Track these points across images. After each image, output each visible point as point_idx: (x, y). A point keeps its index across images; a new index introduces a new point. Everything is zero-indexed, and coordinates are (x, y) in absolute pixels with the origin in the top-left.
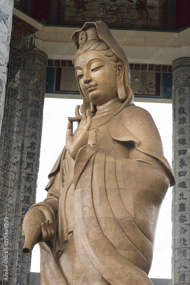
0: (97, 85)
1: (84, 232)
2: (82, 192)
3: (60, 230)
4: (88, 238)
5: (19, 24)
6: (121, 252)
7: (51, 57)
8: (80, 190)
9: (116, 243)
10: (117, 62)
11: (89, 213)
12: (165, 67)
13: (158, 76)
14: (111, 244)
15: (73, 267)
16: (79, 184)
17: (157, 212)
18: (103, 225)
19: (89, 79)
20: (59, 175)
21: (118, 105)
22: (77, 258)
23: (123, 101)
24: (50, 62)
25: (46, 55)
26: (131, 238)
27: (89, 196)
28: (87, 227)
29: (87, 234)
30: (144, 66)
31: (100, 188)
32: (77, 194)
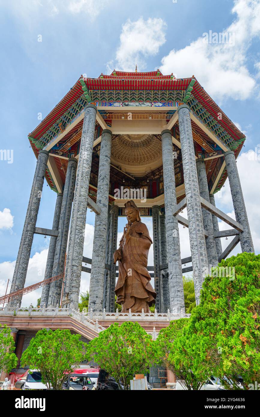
3: (123, 257)
5: (111, 198)
6: (139, 262)
7: (119, 207)
9: (138, 260)
10: (136, 211)
11: (130, 253)
12: (150, 208)
13: (149, 210)
16: (127, 245)
17: (148, 251)
18: (134, 255)
20: (122, 241)
23: (138, 221)
24: (119, 208)
25: (118, 206)
27: (130, 248)
30: (145, 208)
31: (133, 246)
32: (127, 248)
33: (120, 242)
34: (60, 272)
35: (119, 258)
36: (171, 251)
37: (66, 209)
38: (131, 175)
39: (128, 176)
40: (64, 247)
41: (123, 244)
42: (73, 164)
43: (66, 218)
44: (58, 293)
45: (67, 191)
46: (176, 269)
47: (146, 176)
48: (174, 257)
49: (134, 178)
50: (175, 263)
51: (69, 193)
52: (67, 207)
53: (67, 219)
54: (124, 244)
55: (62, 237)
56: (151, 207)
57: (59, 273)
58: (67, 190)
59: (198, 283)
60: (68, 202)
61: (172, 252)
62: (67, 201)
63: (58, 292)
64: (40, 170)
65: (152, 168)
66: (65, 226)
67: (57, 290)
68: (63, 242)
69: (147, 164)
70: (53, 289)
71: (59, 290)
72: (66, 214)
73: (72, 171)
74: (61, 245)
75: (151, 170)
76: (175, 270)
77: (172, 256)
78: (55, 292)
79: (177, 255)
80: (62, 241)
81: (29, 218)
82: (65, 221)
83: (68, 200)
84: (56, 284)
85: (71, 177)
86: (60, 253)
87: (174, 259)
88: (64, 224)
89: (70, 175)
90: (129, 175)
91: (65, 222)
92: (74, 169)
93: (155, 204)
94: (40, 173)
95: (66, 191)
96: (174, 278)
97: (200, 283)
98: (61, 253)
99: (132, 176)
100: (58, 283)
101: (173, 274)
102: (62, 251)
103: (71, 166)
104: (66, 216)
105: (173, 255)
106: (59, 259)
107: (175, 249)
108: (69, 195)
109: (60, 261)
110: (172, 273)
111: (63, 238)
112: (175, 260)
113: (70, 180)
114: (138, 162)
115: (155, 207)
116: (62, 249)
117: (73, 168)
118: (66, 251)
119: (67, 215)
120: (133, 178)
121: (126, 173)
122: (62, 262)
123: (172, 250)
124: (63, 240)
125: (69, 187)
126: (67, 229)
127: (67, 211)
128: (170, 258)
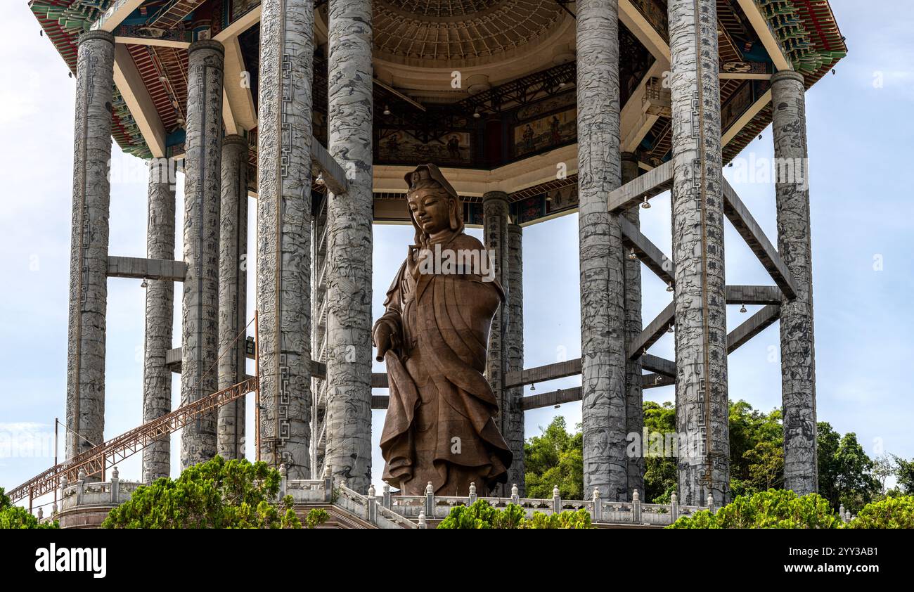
0: (431, 217)
1: (428, 341)
2: (425, 308)
3: (404, 340)
4: (432, 346)
6: (461, 357)
8: (422, 306)
9: (456, 351)
10: (449, 198)
11: (431, 326)
12: (478, 198)
14: (453, 351)
15: (418, 370)
16: (421, 301)
18: (444, 335)
19: (423, 212)
20: (397, 293)
21: (451, 233)
22: (422, 363)
23: (454, 231)
26: (470, 346)
27: (431, 311)
28: (431, 337)
29: (431, 342)
31: (441, 305)
32: (420, 309)
33: (388, 294)
34: (206, 388)
35: (393, 343)
36: (595, 321)
37: (203, 192)
38: (412, 94)
39: (401, 96)
40: (210, 309)
41: (403, 298)
42: (209, 57)
43: (206, 219)
44: (209, 452)
45: (199, 139)
46: (609, 378)
47: (468, 100)
48: (606, 339)
49: (423, 104)
50: (607, 358)
51: (208, 144)
52: (207, 184)
53: (210, 222)
54: (406, 301)
55: (201, 279)
56: (481, 195)
57: (204, 390)
58: (199, 134)
59: (694, 423)
60: (206, 172)
61: (598, 325)
62: (203, 169)
63: (209, 449)
64: (93, 86)
65: (492, 80)
66: (206, 244)
67: (204, 443)
68: (205, 296)
69: (474, 65)
70: (192, 440)
71: (209, 441)
72: (206, 207)
73: (210, 78)
74: (200, 305)
75: (490, 84)
76: (607, 381)
77: (600, 337)
78: (200, 449)
79: (614, 335)
80: (200, 292)
81: (86, 230)
82: (205, 230)
83: (207, 163)
84: (198, 426)
85: (208, 95)
86: (200, 327)
87: (605, 346)
88: (202, 240)
89: (204, 90)
90: (406, 95)
91: (206, 233)
92: (216, 73)
93: (493, 186)
94: (95, 95)
95: (195, 138)
96: (603, 404)
97: (700, 422)
98: (205, 329)
99: (413, 98)
100: (206, 423)
101: (601, 392)
102: (205, 324)
103: (202, 63)
104: (206, 213)
105: (602, 335)
106: (200, 347)
107: (608, 316)
108: (208, 150)
109: (204, 354)
110: (596, 389)
111: (205, 282)
112: (609, 352)
113: (204, 104)
114: (442, 56)
115: (495, 196)
116: (205, 315)
117: (209, 70)
118: (218, 324)
119: (210, 211)
120: (419, 106)
121: (394, 88)
122: (209, 356)
123: (598, 319)
124: (205, 289)
125: (203, 125)
126: (213, 252)
127: (207, 197)
128: (591, 343)
